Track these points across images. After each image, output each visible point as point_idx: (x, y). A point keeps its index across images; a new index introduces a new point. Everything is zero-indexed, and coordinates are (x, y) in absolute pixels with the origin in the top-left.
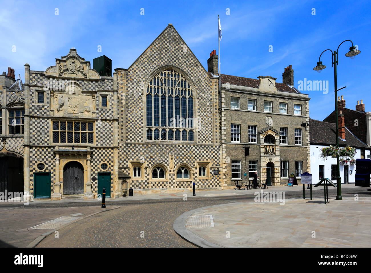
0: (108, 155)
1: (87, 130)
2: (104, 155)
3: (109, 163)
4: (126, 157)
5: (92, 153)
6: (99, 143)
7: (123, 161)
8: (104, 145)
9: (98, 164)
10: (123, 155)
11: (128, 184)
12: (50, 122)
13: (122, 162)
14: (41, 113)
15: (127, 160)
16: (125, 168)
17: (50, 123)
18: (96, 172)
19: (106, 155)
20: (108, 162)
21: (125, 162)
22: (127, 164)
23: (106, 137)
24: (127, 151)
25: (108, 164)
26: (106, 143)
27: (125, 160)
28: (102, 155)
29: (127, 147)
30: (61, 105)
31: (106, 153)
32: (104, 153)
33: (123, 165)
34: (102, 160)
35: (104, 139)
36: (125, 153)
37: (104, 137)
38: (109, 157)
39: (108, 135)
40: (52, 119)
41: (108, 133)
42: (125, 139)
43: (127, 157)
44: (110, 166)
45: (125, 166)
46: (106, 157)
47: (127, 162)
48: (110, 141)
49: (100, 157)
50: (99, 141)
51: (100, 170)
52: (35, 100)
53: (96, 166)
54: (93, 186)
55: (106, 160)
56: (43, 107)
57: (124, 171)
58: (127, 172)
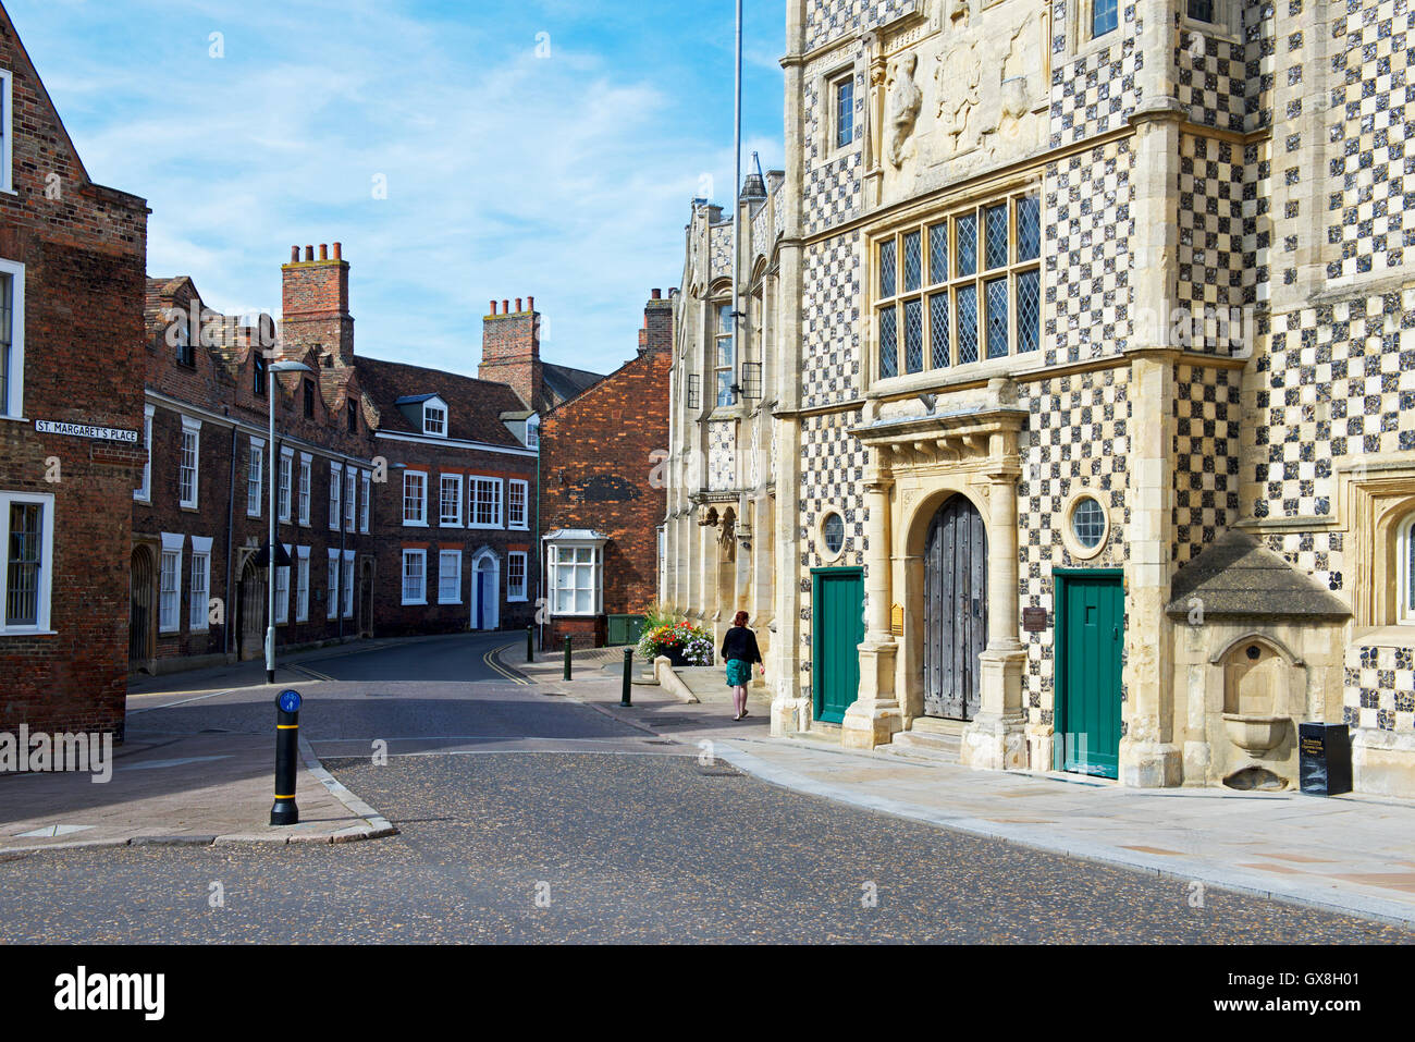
0: (1108, 430)
1: (1012, 251)
2: (1086, 432)
3: (1108, 494)
4: (1320, 425)
5: (1023, 420)
6: (1060, 340)
7: (1295, 466)
8: (1085, 355)
9: (1056, 507)
10: (1293, 415)
11: (1316, 675)
12: (862, 247)
13: (1287, 477)
14: (835, 210)
15: (1323, 450)
16: (1307, 530)
17: (863, 261)
18: (1046, 569)
19: (1098, 430)
20: (1106, 483)
21: (1306, 471)
22: (1322, 487)
23: (1097, 287)
24: (1324, 373)
25: (1104, 499)
26: (1097, 334)
27: (1307, 453)
28: (1076, 436)
29: (1325, 335)
30: (901, 125)
31: (1098, 414)
32: (1087, 416)
33: (1291, 505)
34: (1075, 471)
35: (1085, 303)
36: (1308, 394)
37: (1086, 288)
38: (1110, 446)
39: (1110, 263)
40: (869, 228)
41: (1110, 249)
42: (1316, 261)
43: (1323, 430)
44: (1117, 515)
45: (1307, 508)
46: (1097, 448)
47: (1323, 470)
48: (1121, 312)
49: (1066, 450)
50: (1062, 325)
51: (1065, 553)
52: (821, 135)
53: (1046, 520)
54: (1027, 671)
55: (1096, 466)
56: (843, 165)
57: (1296, 560)
58: (1321, 561)
